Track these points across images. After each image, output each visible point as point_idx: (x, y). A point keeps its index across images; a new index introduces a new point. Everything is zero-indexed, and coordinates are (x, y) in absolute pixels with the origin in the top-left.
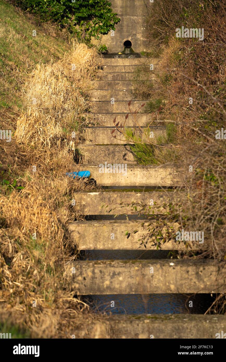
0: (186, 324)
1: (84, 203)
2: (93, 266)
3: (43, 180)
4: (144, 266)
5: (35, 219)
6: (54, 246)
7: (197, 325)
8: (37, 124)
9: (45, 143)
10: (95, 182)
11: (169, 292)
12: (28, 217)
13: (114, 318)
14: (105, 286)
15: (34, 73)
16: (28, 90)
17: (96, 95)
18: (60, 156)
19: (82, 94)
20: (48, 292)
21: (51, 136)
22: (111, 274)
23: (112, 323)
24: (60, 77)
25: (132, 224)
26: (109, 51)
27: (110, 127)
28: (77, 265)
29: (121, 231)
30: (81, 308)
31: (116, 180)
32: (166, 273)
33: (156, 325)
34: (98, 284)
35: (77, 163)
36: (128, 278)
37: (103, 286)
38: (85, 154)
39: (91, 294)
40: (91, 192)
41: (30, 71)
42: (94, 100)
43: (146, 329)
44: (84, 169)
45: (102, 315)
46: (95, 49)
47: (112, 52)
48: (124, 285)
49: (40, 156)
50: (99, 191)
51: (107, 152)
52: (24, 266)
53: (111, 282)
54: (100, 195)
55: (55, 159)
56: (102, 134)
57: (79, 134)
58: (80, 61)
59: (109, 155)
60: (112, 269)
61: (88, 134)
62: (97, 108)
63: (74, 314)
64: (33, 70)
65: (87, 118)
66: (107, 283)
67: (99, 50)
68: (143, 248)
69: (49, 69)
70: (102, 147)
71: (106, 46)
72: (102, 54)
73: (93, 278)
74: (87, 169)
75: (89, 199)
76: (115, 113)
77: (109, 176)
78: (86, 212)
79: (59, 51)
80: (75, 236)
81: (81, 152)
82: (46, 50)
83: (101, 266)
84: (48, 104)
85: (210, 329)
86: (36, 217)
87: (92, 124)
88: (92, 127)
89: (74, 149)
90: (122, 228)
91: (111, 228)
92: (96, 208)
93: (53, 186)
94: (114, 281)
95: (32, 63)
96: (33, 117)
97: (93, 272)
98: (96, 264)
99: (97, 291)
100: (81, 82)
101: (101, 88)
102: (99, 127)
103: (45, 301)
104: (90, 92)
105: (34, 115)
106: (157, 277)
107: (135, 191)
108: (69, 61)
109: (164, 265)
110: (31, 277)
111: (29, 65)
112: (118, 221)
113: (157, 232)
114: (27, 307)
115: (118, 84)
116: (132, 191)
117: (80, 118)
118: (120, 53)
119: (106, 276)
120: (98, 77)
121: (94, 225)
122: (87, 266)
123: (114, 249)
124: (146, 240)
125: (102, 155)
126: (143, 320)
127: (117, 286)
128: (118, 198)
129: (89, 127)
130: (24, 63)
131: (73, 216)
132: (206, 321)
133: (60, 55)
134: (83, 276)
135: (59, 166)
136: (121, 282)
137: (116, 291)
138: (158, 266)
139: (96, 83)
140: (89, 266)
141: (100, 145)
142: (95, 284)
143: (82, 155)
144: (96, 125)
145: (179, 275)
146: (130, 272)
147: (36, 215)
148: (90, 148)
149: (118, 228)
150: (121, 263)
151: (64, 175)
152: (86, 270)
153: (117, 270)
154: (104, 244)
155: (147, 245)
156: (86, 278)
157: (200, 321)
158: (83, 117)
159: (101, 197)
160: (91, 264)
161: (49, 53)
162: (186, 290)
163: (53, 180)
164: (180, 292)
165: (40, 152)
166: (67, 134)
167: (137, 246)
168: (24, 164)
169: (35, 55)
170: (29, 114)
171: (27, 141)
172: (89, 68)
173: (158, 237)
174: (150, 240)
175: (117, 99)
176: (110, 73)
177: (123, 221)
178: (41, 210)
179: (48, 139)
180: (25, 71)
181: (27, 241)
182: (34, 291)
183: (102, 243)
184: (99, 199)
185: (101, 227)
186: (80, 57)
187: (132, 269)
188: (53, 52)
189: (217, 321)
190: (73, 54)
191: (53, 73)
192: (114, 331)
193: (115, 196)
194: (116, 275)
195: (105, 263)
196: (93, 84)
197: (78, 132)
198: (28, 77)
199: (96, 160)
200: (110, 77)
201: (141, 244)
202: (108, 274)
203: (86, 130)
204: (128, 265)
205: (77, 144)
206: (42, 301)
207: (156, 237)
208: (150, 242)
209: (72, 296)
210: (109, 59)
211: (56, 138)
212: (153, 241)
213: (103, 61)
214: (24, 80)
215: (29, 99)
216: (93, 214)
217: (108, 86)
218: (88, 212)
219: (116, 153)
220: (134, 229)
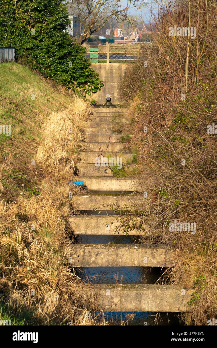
0: (145, 291)
1: (79, 202)
2: (84, 248)
3: (53, 188)
4: (118, 248)
5: (47, 215)
6: (58, 234)
7: (153, 292)
8: (51, 151)
9: (55, 162)
10: (87, 188)
11: (134, 266)
12: (42, 213)
13: (97, 287)
14: (92, 262)
15: (50, 117)
16: (46, 127)
17: (89, 131)
18: (65, 171)
19: (80, 130)
20: (53, 269)
21: (59, 158)
22: (96, 253)
23: (96, 290)
24: (66, 120)
25: (110, 218)
26: (97, 103)
27: (97, 152)
28: (74, 247)
29: (103, 223)
30: (75, 280)
31: (100, 187)
32: (132, 253)
33: (125, 292)
34: (87, 260)
35: (76, 175)
36: (107, 256)
37: (90, 261)
38: (81, 169)
39: (82, 266)
40: (84, 195)
41: (48, 115)
42: (87, 134)
43: (119, 294)
44: (80, 179)
45: (89, 285)
46: (88, 102)
47: (99, 104)
48: (104, 261)
49: (52, 171)
50: (89, 195)
51: (94, 168)
52: (38, 249)
53: (96, 259)
54: (89, 197)
55: (61, 173)
56: (92, 156)
57: (78, 156)
58: (79, 109)
59: (96, 170)
60: (97, 250)
61: (83, 156)
62: (89, 139)
63: (70, 284)
64: (50, 115)
65: (82, 146)
66: (93, 259)
67: (91, 103)
68: (117, 234)
69: (59, 114)
70: (92, 165)
71: (95, 100)
72: (93, 105)
73: (84, 256)
74: (82, 180)
75: (82, 200)
76: (100, 143)
77: (95, 184)
78: (81, 208)
79: (66, 103)
80: (73, 226)
81: (78, 168)
82: (58, 102)
83: (90, 248)
84: (58, 137)
85: (161, 295)
86: (47, 214)
87: (86, 149)
88: (86, 152)
89: (74, 166)
90: (103, 221)
91: (96, 221)
92: (87, 206)
93: (59, 192)
94: (98, 258)
95: (49, 111)
96: (48, 146)
97: (84, 252)
98: (86, 246)
99: (86, 264)
100: (80, 123)
101: (92, 126)
102: (90, 152)
103: (51, 275)
104: (85, 129)
105: (49, 144)
106: (126, 255)
107: (112, 195)
108: (73, 109)
109: (130, 248)
110: (42, 257)
111: (48, 112)
112: (101, 216)
113: (126, 224)
114: (39, 280)
115: (102, 124)
116: (110, 195)
117: (78, 146)
118: (104, 105)
119: (92, 255)
120: (90, 119)
121: (85, 219)
122: (80, 248)
123: (98, 234)
124: (119, 229)
125: (91, 170)
126: (117, 288)
127: (100, 261)
128: (101, 200)
129: (84, 152)
130: (44, 111)
131: (72, 212)
132: (158, 289)
133: (67, 106)
134: (77, 254)
135: (64, 178)
136: (102, 259)
137: (98, 265)
138: (127, 248)
139: (89, 123)
140: (81, 248)
141: (90, 163)
142: (85, 260)
143: (78, 170)
144: (88, 151)
145: (141, 254)
146: (108, 252)
147: (48, 213)
148: (84, 165)
149: (101, 221)
150: (102, 246)
151: (67, 184)
152: (79, 251)
153: (100, 251)
154: (91, 231)
155: (119, 232)
156: (79, 256)
157: (155, 289)
158: (80, 146)
159: (90, 199)
160: (83, 246)
161: (60, 104)
162: (145, 264)
163: (60, 187)
164: (141, 266)
165: (52, 169)
166: (70, 156)
167: (113, 233)
168: (42, 176)
169: (51, 106)
170: (46, 144)
171: (44, 161)
172: (85, 114)
173: (127, 227)
174: (121, 229)
175: (102, 133)
176: (97, 117)
177: (104, 216)
178: (51, 209)
179: (57, 160)
180: (45, 116)
181: (41, 230)
182: (44, 268)
183: (90, 230)
184: (89, 200)
185: (90, 220)
186: (79, 107)
187: (110, 250)
188: (62, 104)
189: (166, 290)
190: (75, 105)
191: (62, 117)
192: (97, 296)
193: (100, 198)
194: (99, 254)
195: (92, 246)
196: (87, 124)
197: (77, 155)
198: (46, 120)
199: (88, 173)
200: (97, 119)
201: (116, 231)
202: (94, 253)
203: (82, 154)
204: (107, 247)
205: (76, 163)
206: (49, 274)
207: (125, 227)
208: (122, 230)
209: (70, 271)
210: (97, 108)
211: (62, 159)
212: (124, 230)
213: (93, 109)
214: (44, 121)
215: (46, 133)
216: (85, 210)
217: (96, 125)
218: (82, 208)
219: (100, 169)
220: (112, 222)
